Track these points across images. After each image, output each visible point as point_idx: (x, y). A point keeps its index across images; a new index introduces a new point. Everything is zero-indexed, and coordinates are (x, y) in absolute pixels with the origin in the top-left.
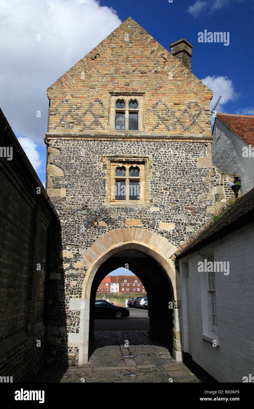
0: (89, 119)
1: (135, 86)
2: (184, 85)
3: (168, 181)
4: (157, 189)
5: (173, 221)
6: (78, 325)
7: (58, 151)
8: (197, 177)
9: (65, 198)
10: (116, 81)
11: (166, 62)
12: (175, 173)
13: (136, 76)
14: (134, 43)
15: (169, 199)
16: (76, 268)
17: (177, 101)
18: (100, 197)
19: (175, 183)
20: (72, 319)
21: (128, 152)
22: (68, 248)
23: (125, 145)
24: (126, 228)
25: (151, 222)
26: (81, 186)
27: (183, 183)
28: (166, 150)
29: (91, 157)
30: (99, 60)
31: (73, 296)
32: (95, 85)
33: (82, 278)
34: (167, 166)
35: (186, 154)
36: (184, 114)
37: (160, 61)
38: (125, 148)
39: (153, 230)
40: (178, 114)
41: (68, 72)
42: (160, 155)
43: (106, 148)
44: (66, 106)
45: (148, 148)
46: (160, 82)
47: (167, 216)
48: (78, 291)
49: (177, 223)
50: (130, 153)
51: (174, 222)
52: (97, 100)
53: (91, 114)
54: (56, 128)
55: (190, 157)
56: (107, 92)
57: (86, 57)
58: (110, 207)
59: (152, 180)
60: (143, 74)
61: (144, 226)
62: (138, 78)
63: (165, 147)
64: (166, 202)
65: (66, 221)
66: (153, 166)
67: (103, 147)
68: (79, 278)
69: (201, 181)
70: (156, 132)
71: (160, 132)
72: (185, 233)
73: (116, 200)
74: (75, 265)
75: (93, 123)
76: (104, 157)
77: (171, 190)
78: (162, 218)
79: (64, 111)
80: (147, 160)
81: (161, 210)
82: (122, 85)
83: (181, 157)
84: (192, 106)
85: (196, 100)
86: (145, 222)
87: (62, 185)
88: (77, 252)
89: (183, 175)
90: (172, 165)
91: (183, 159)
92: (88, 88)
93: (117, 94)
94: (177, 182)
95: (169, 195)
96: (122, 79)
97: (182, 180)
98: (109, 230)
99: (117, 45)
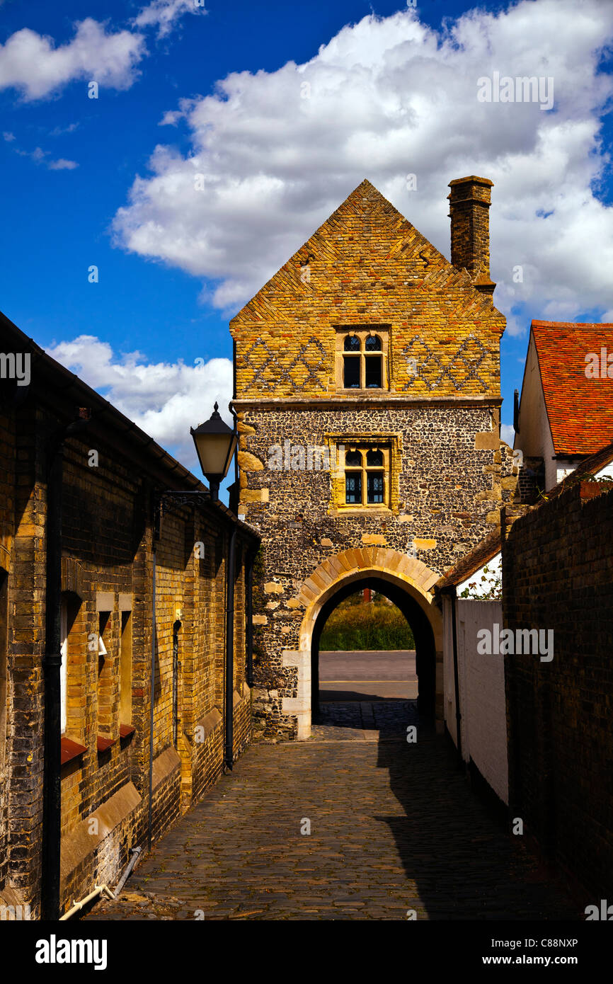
0: (300, 373)
1: (375, 313)
2: (459, 307)
3: (427, 473)
4: (409, 487)
5: (434, 535)
6: (295, 686)
7: (253, 429)
8: (473, 466)
9: (268, 504)
10: (344, 304)
11: (429, 266)
12: (439, 460)
13: (377, 294)
14: (373, 231)
15: (429, 502)
16: (289, 607)
17: (444, 337)
18: (321, 502)
19: (438, 477)
20: (287, 678)
21: (365, 429)
22: (275, 579)
23: (359, 416)
24: (362, 547)
25: (401, 538)
26: (292, 485)
27: (452, 476)
28: (426, 423)
29: (306, 437)
30: (314, 265)
31: (286, 647)
32: (309, 313)
33: (298, 621)
34: (425, 449)
35: (457, 428)
36: (455, 360)
37: (418, 263)
38: (360, 421)
39: (403, 550)
40: (446, 360)
41: (262, 290)
42: (415, 432)
43: (329, 422)
44: (263, 352)
45: (397, 420)
46: (418, 303)
47: (425, 528)
48: (294, 640)
49: (440, 539)
50: (368, 429)
51: (436, 538)
52: (313, 340)
53: (304, 366)
54: (249, 390)
55: (463, 434)
56: (329, 325)
57: (292, 260)
58: (337, 516)
59: (402, 473)
60: (388, 291)
61: (390, 544)
62: (381, 297)
63: (424, 418)
64: (423, 506)
65: (270, 540)
66: (404, 450)
67: (325, 420)
68: (294, 621)
69: (480, 472)
70: (410, 392)
71: (415, 392)
72: (452, 554)
73: (347, 503)
74: (288, 604)
75: (307, 381)
76: (327, 437)
77: (432, 488)
78: (417, 532)
79: (259, 359)
80: (395, 440)
81: (415, 520)
82: (353, 311)
83: (448, 433)
84: (470, 345)
85: (477, 335)
86: (391, 538)
87: (262, 483)
88: (289, 584)
89: (452, 462)
90: (435, 447)
91: (453, 436)
92: (297, 319)
93: (345, 328)
94: (442, 475)
95: (429, 495)
96: (352, 301)
97: (450, 471)
98: (337, 551)
99: (343, 235)
